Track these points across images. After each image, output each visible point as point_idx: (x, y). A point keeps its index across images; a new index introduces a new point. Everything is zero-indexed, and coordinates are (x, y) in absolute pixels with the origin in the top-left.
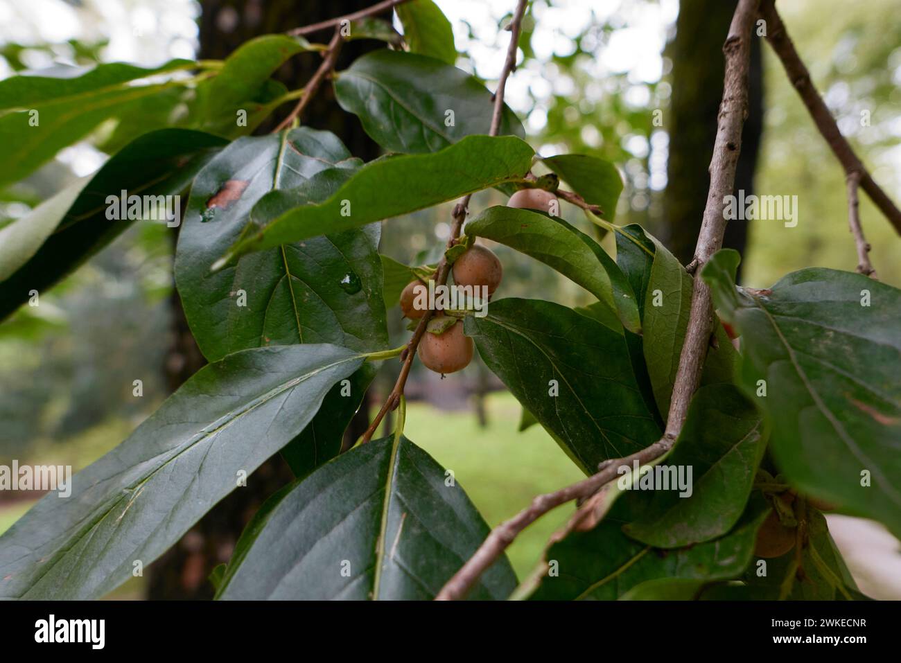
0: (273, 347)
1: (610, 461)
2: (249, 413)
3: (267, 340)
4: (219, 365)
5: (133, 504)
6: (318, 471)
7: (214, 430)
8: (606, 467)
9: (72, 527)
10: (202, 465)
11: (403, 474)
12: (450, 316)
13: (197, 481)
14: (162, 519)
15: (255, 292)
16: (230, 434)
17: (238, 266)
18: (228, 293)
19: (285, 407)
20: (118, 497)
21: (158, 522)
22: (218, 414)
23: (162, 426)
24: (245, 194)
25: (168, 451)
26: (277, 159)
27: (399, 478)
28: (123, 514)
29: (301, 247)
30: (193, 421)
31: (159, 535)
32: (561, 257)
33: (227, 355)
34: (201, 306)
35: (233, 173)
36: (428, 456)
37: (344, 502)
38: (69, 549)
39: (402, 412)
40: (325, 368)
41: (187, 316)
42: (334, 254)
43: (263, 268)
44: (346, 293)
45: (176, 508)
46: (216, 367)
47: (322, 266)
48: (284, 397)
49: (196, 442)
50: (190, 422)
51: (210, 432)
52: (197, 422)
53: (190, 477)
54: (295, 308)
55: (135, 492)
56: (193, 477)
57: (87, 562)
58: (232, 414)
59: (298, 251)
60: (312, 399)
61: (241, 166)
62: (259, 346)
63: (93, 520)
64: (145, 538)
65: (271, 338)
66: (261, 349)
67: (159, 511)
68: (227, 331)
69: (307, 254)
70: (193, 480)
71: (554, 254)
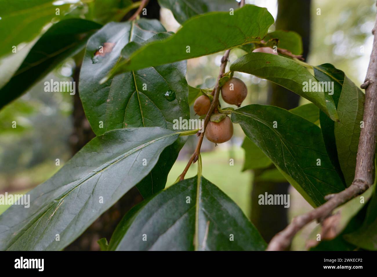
0: (129, 128)
1: (333, 195)
2: (118, 162)
3: (126, 125)
4: (102, 137)
5: (58, 209)
6: (158, 195)
7: (100, 171)
8: (330, 198)
9: (29, 217)
10: (94, 190)
11: (205, 198)
12: (222, 113)
13: (92, 198)
14: (73, 218)
15: (120, 99)
16: (109, 173)
17: (111, 85)
18: (106, 100)
19: (137, 159)
20: (51, 204)
21: (71, 220)
22: (102, 162)
23: (74, 167)
24: (114, 49)
25: (76, 180)
26: (130, 32)
27: (203, 201)
28: (53, 214)
29: (144, 76)
30: (89, 165)
31: (71, 228)
32: (290, 79)
33: (105, 133)
34: (92, 107)
35: (108, 39)
36: (218, 188)
37: (174, 214)
38: (26, 230)
39: (200, 164)
40: (158, 139)
41: (85, 112)
42: (161, 80)
43: (124, 87)
44: (167, 101)
45: (81, 213)
46: (100, 138)
47: (155, 86)
48: (136, 154)
49: (91, 177)
50: (88, 166)
51: (98, 172)
52: (91, 166)
53: (88, 196)
54: (141, 108)
55: (60, 203)
56: (89, 196)
57: (34, 239)
58: (109, 162)
59: (142, 78)
60: (152, 156)
61: (112, 36)
62: (122, 128)
63: (39, 215)
64: (64, 228)
65: (128, 124)
66: (123, 129)
67: (72, 214)
68: (106, 120)
69: (147, 80)
70: (89, 198)
71: (286, 78)
